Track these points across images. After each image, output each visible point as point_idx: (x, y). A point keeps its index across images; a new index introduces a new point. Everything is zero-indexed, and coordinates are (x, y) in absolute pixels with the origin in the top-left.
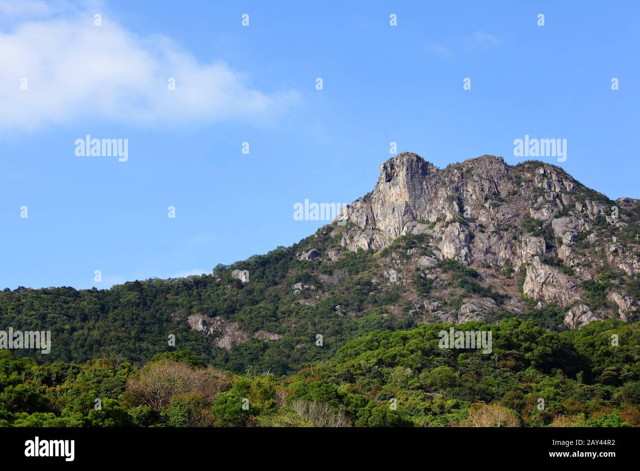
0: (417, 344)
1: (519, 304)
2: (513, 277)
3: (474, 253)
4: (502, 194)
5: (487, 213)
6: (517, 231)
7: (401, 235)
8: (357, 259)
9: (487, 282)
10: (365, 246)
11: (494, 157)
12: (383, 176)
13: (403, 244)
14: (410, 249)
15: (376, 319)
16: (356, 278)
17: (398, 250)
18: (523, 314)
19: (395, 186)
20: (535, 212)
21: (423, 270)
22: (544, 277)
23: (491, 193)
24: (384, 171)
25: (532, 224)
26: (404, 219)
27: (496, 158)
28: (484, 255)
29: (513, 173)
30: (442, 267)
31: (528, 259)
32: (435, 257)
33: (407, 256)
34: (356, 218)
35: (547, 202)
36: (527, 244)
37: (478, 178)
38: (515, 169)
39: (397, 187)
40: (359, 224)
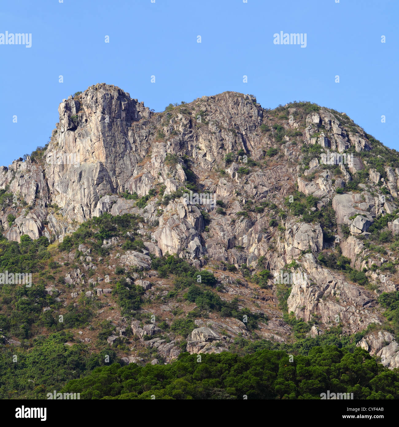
0: (186, 385)
1: (281, 329)
2: (271, 286)
3: (210, 247)
4: (254, 155)
5: (230, 184)
6: (277, 213)
7: (92, 216)
8: (21, 253)
9: (230, 293)
10: (34, 234)
11: (241, 96)
12: (63, 122)
13: (96, 231)
14: (107, 239)
15: (54, 351)
17: (87, 240)
18: (289, 344)
19: (83, 137)
20: (306, 183)
21: (128, 273)
22: (321, 286)
23: (236, 152)
24: (65, 113)
25: (302, 203)
26: (97, 191)
27: (245, 97)
28: (226, 250)
29: (271, 121)
30: (159, 268)
31: (294, 258)
32: (147, 252)
33: (103, 251)
34: (19, 187)
35: (325, 169)
36: (293, 233)
37: (215, 128)
38: (274, 115)
39: (86, 140)
40: (24, 197)
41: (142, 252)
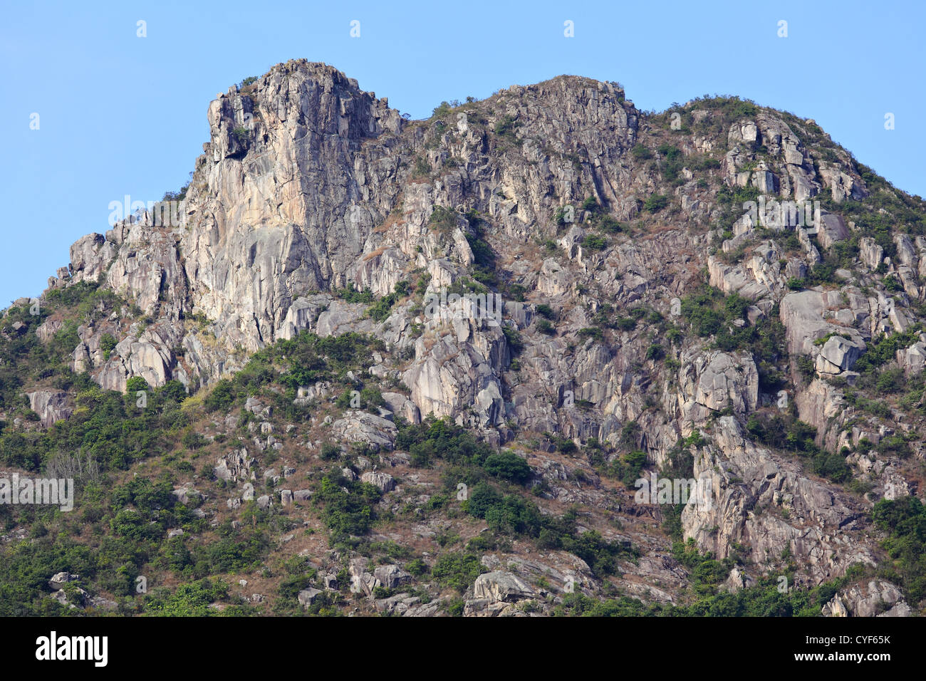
1: (667, 576)
3: (521, 402)
4: (617, 208)
5: (566, 269)
6: (663, 330)
7: (276, 337)
8: (125, 416)
9: (561, 500)
10: (155, 375)
11: (593, 84)
12: (217, 140)
13: (282, 368)
14: (305, 386)
16: (123, 480)
17: (264, 387)
18: (681, 606)
19: (259, 173)
20: (726, 267)
21: (348, 458)
22: (752, 485)
23: (580, 204)
24: (222, 123)
25: (716, 310)
26: (288, 285)
27: (600, 86)
28: (554, 409)
29: (655, 138)
30: (412, 447)
31: (698, 425)
32: (389, 413)
33: (295, 410)
34: (127, 277)
35: (765, 237)
36: (695, 374)
37: (536, 151)
38: (660, 124)
39: (266, 178)
40: (135, 298)
41: (378, 413)
